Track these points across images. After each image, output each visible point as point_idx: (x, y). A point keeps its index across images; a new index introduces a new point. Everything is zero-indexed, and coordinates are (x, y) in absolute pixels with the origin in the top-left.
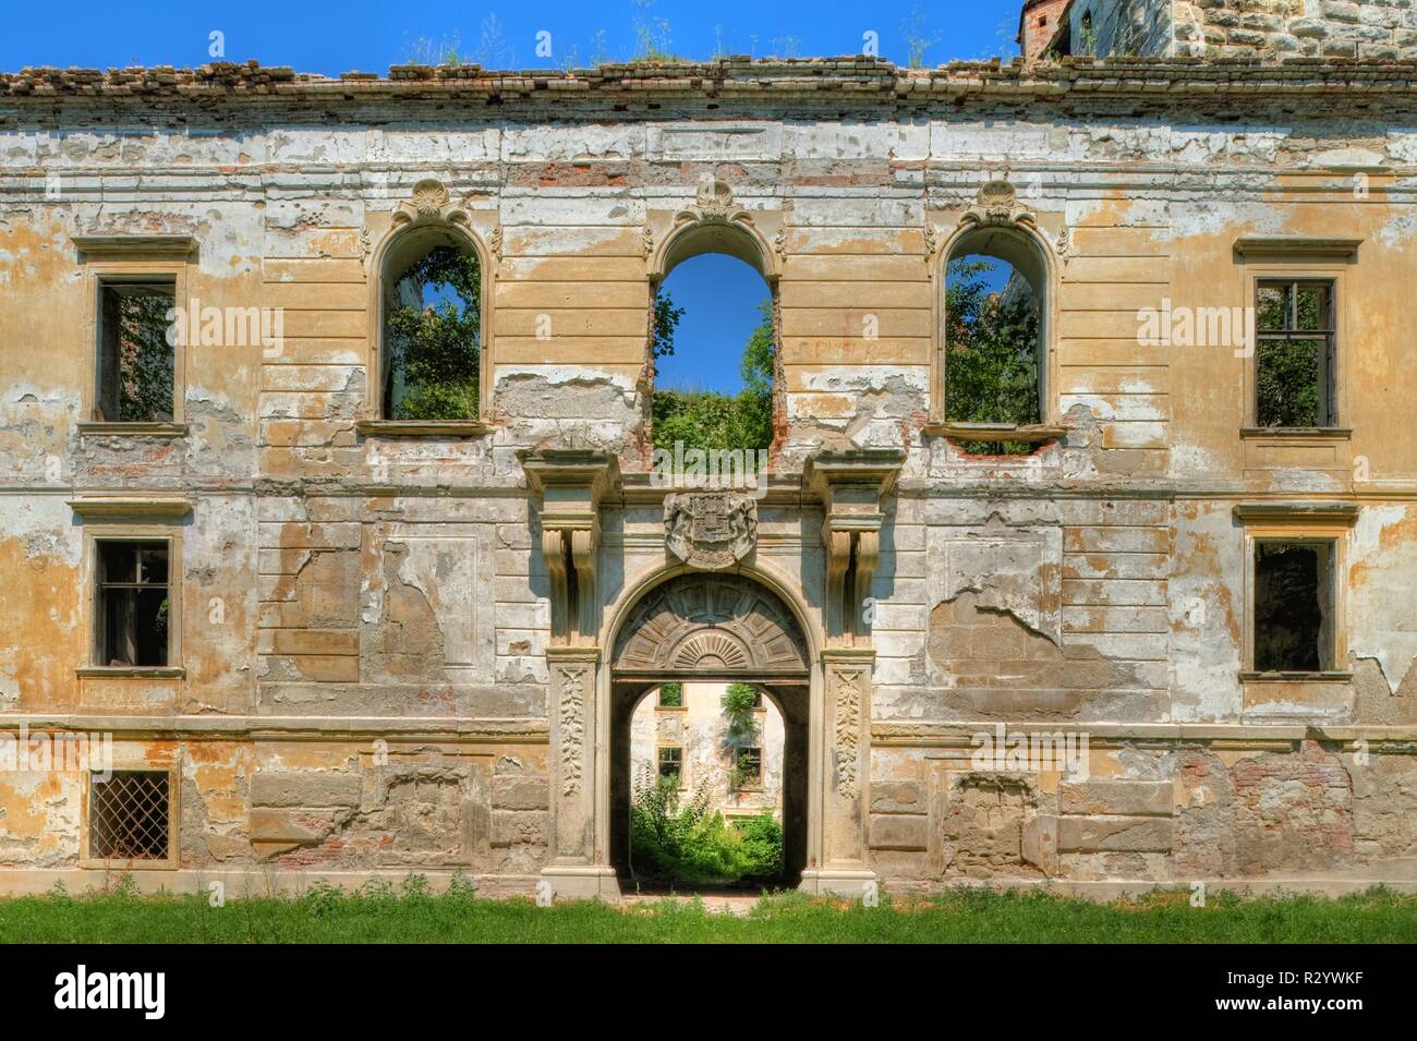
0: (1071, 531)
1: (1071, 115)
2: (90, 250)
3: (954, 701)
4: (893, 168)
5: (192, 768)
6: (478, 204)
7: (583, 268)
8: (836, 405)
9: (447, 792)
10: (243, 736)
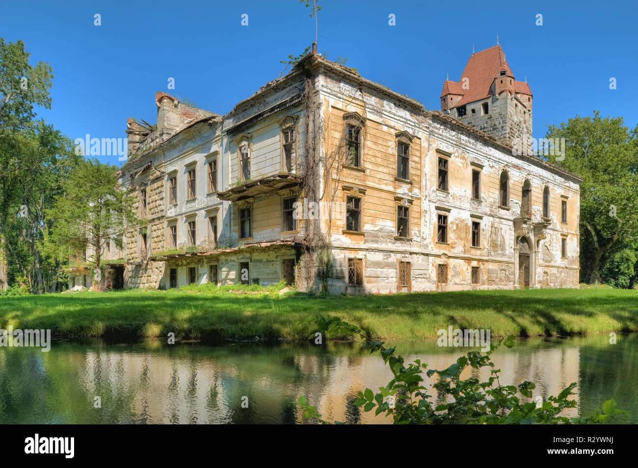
0: (551, 235)
1: (552, 172)
2: (473, 164)
3: (544, 260)
4: (540, 176)
5: (482, 267)
6: (509, 169)
7: (517, 183)
8: (535, 212)
9: (504, 272)
10: (487, 261)
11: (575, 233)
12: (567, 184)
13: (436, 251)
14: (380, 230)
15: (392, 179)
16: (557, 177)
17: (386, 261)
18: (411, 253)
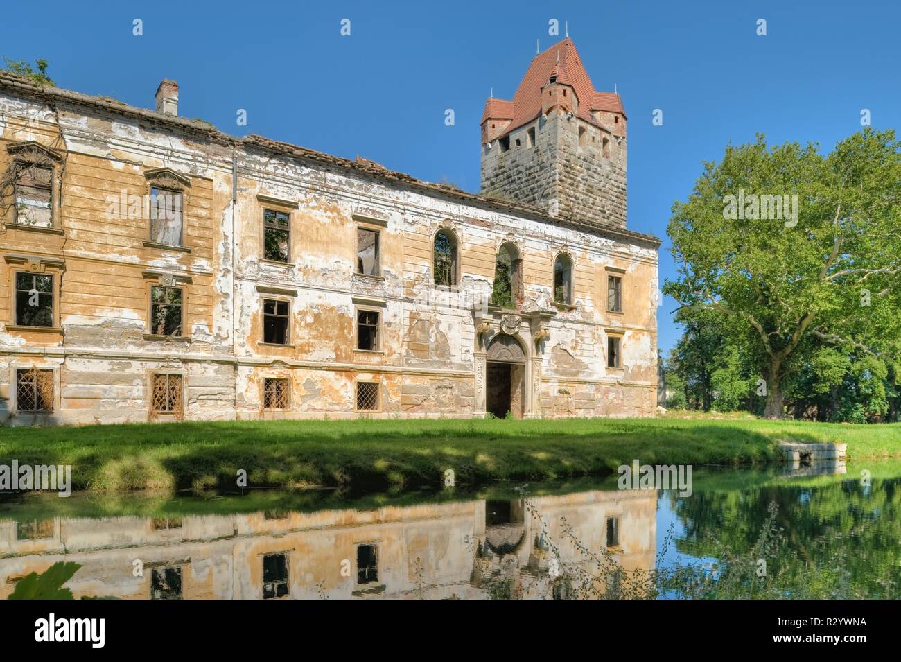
0: (577, 331)
1: (577, 230)
2: (356, 218)
3: (556, 371)
4: (546, 236)
5: (385, 382)
6: (458, 226)
7: (481, 249)
8: (534, 294)
9: (449, 391)
10: (400, 373)
11: (644, 328)
12: (621, 249)
13: (257, 357)
14: (106, 325)
15: (136, 244)
16: (594, 238)
17: (119, 372)
18: (185, 361)
